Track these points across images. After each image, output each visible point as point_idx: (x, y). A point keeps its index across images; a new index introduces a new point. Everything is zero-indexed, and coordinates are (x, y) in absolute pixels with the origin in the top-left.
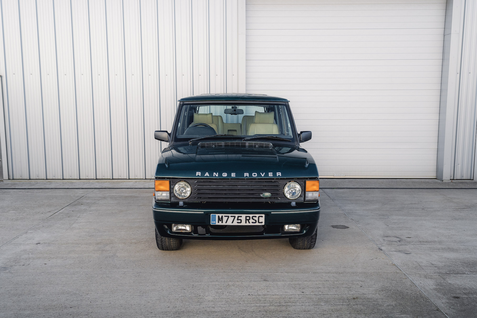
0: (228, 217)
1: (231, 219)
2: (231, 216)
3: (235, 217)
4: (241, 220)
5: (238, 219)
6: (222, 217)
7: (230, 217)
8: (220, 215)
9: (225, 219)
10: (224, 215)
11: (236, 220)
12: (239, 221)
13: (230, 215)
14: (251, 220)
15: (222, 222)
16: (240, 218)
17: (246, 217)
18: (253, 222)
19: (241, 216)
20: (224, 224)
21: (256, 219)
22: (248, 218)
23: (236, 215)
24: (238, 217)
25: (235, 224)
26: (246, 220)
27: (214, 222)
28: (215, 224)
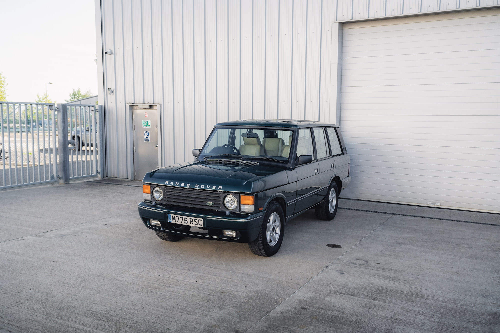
0: (179, 217)
1: (180, 219)
4: (187, 221)
7: (180, 217)
8: (174, 215)
9: (177, 219)
10: (176, 216)
11: (184, 221)
12: (186, 222)
13: (180, 216)
14: (194, 222)
15: (175, 221)
16: (186, 219)
17: (190, 219)
18: (195, 224)
19: (187, 218)
20: (176, 222)
21: (197, 221)
22: (191, 220)
23: (184, 217)
24: (185, 218)
25: (183, 223)
26: (190, 221)
27: (170, 220)
28: (171, 221)
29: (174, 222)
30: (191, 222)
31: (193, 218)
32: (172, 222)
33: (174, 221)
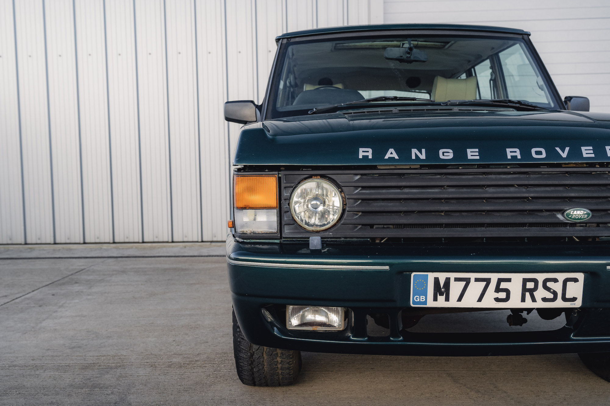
0: (467, 280)
1: (475, 288)
2: (477, 280)
3: (488, 281)
4: (507, 291)
5: (498, 290)
6: (448, 281)
7: (472, 280)
8: (442, 277)
9: (456, 288)
10: (452, 276)
11: (491, 293)
12: (503, 295)
13: (472, 276)
14: (541, 293)
15: (447, 299)
16: (503, 285)
17: (525, 281)
18: (544, 300)
19: (509, 280)
20: (453, 303)
21: (557, 287)
22: (530, 285)
23: (494, 277)
24: (500, 281)
25: (489, 302)
26: (525, 290)
27: (422, 299)
28: (425, 303)
29: (441, 302)
30: (528, 294)
31: (541, 277)
32: (431, 303)
33: (441, 299)
